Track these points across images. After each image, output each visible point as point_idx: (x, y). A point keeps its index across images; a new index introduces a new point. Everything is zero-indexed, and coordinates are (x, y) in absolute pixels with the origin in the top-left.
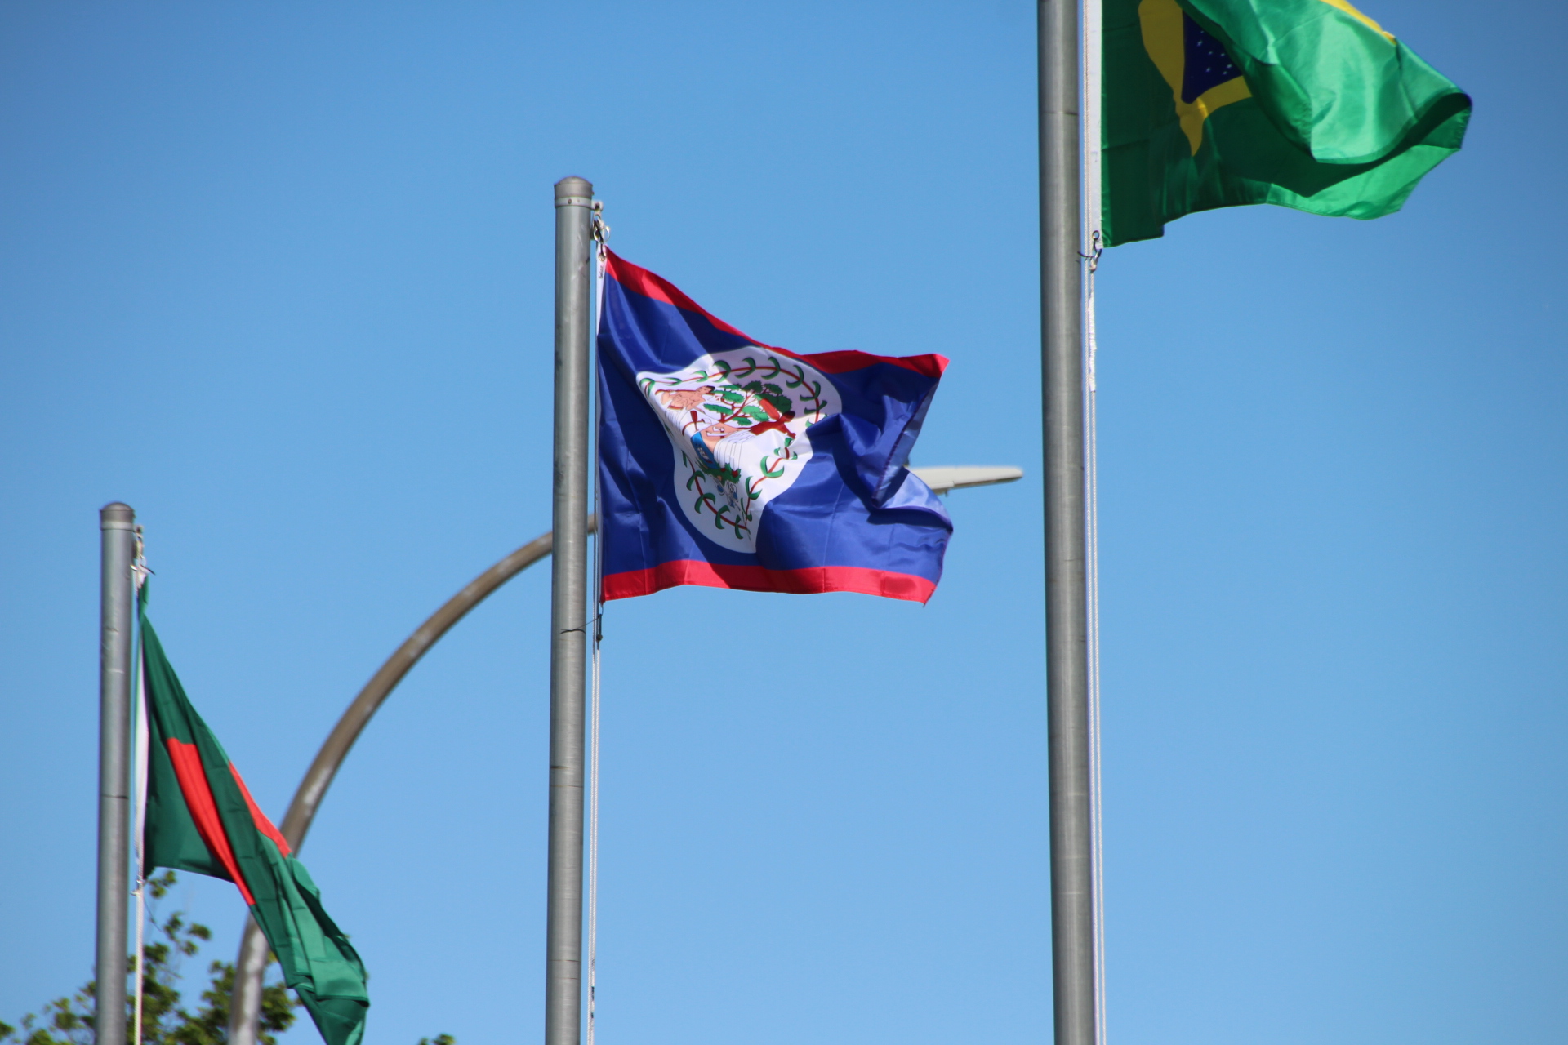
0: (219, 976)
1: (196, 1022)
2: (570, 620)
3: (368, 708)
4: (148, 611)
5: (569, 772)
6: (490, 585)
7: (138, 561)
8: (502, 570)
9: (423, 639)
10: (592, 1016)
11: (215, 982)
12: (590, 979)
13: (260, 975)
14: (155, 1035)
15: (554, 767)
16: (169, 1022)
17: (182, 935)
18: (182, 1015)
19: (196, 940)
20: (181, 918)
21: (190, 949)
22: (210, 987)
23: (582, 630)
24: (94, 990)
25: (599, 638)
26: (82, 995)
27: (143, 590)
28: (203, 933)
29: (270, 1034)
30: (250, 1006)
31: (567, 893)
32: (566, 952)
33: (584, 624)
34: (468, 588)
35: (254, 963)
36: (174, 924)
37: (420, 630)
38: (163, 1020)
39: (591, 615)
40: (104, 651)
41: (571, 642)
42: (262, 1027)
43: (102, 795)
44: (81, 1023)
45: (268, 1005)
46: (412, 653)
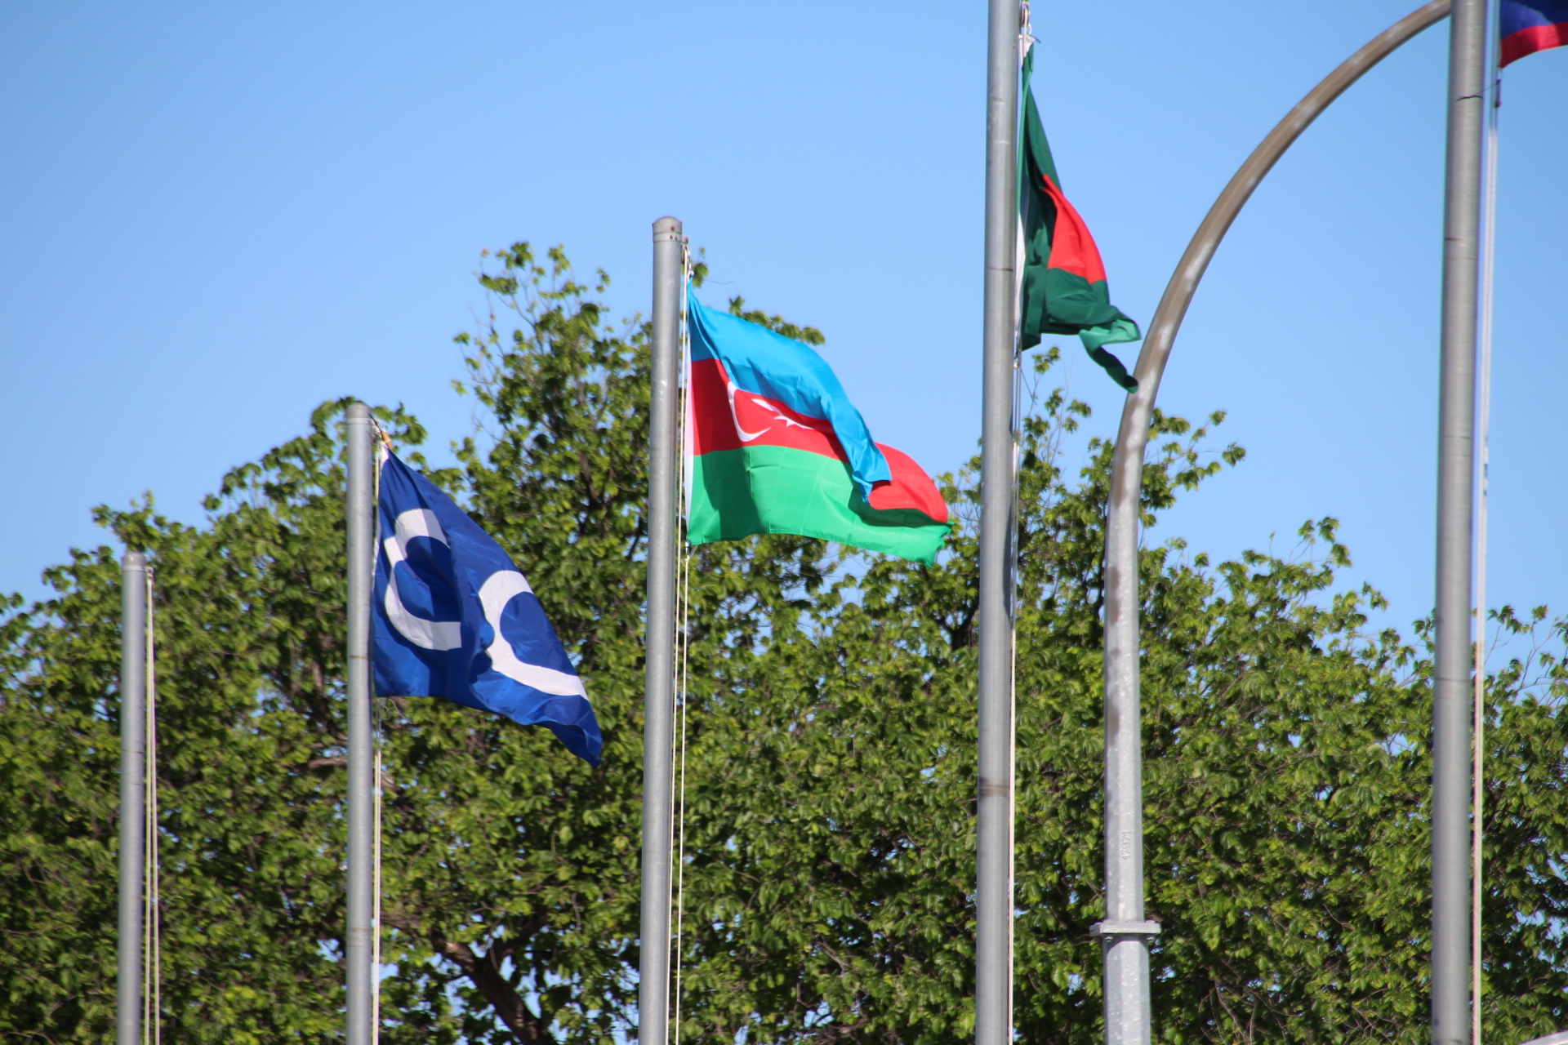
0: (1099, 452)
1: (1077, 498)
2: (1468, 86)
3: (1252, 181)
4: (1033, 79)
5: (1463, 245)
6: (1378, 53)
7: (1024, 29)
8: (1391, 37)
9: (1309, 109)
10: (1485, 493)
11: (1094, 458)
12: (1483, 455)
13: (1142, 450)
14: (1036, 510)
15: (1448, 239)
16: (1050, 498)
17: (1062, 411)
18: (1060, 489)
19: (1078, 417)
20: (1061, 394)
21: (1071, 425)
22: (1090, 464)
23: (1480, 96)
24: (978, 464)
25: (1497, 104)
26: (967, 470)
27: (1030, 56)
28: (1085, 410)
29: (1150, 511)
30: (1131, 482)
31: (1460, 368)
32: (1458, 428)
33: (1482, 90)
34: (1355, 55)
35: (1135, 439)
36: (1055, 400)
37: (1305, 100)
38: (1044, 495)
39: (1488, 82)
40: (989, 121)
41: (1468, 109)
42: (1143, 503)
43: (988, 267)
44: (964, 497)
45: (1147, 482)
46: (1297, 125)
